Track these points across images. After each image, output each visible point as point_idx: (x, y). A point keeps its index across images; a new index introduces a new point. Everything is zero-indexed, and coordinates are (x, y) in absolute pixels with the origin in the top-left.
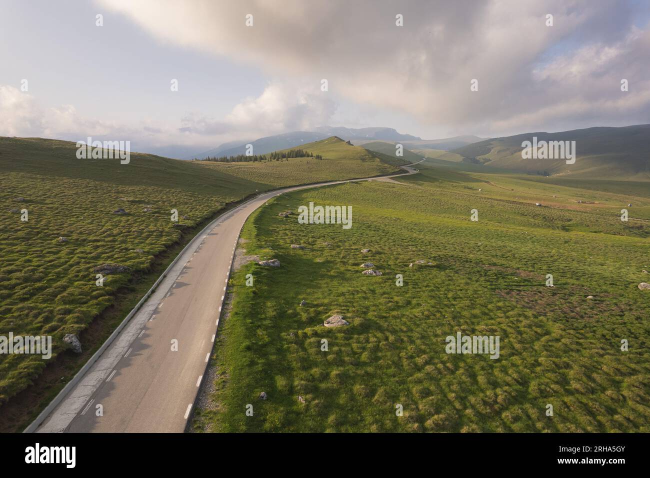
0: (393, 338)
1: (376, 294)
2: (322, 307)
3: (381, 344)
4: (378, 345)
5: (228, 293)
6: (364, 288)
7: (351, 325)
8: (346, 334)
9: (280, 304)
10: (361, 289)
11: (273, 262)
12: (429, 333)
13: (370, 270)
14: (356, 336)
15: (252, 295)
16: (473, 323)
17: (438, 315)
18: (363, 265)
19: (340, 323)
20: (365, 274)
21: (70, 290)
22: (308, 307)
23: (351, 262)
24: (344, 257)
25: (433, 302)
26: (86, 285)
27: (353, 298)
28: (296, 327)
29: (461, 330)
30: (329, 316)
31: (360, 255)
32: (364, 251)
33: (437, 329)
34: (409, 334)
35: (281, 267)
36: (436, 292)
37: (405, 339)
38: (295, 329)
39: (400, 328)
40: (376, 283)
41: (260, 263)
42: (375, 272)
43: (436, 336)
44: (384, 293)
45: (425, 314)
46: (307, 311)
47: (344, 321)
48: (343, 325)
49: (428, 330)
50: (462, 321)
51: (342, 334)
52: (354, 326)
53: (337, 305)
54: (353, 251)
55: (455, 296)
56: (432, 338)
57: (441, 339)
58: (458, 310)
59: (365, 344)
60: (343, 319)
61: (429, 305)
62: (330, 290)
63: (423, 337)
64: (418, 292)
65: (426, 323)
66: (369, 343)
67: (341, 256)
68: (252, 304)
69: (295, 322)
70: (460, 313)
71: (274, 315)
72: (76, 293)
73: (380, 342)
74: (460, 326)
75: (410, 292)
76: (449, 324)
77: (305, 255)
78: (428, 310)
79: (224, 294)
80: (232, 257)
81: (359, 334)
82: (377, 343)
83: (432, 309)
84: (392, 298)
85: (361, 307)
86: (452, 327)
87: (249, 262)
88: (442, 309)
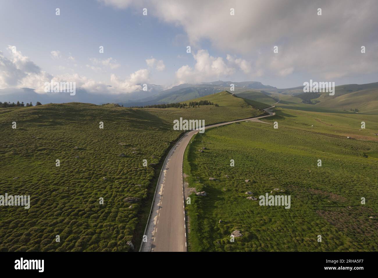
0: (264, 245)
1: (254, 214)
2: (230, 224)
3: (258, 248)
4: (257, 249)
5: (186, 216)
6: (248, 210)
7: (244, 236)
8: (242, 242)
9: (210, 223)
10: (246, 211)
11: (203, 193)
12: (280, 241)
13: (250, 197)
14: (246, 244)
15: (197, 217)
16: (303, 235)
17: (285, 229)
18: (246, 193)
19: (239, 236)
20: (248, 199)
21: (119, 214)
22: (223, 224)
23: (240, 190)
24: (236, 187)
25: (282, 220)
26: (125, 210)
27: (243, 217)
28: (219, 237)
29: (296, 240)
30: (233, 231)
31: (244, 185)
32: (247, 181)
33: (284, 239)
34: (271, 242)
35: (207, 196)
36: (285, 213)
37: (269, 246)
38: (219, 238)
39: (267, 238)
40: (254, 206)
41: (197, 194)
42: (253, 198)
43: (284, 243)
44: (258, 213)
45: (278, 228)
46: (222, 227)
47: (241, 234)
48: (240, 236)
49: (280, 240)
50: (297, 233)
51: (240, 242)
52: (245, 237)
53: (236, 222)
54: (241, 181)
55: (294, 215)
56: (282, 245)
57: (286, 246)
58: (295, 225)
59: (251, 249)
60: (240, 233)
61: (281, 222)
62: (232, 211)
63: (278, 244)
64: (275, 212)
65: (279, 235)
66: (253, 248)
67: (235, 185)
68: (198, 223)
69: (218, 234)
70: (296, 227)
71: (209, 230)
72: (123, 216)
73: (257, 247)
74: (296, 237)
75: (271, 212)
76: (291, 236)
77: (217, 185)
78: (280, 226)
79: (185, 216)
80: (183, 189)
81: (248, 242)
82: (256, 248)
83: (282, 225)
84: (262, 217)
85: (248, 224)
86: (292, 238)
87: (191, 193)
88: (287, 225)
